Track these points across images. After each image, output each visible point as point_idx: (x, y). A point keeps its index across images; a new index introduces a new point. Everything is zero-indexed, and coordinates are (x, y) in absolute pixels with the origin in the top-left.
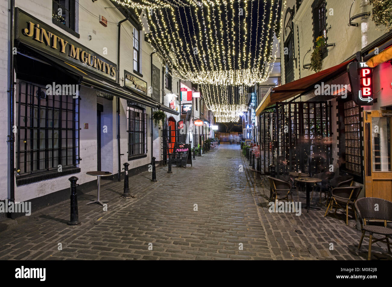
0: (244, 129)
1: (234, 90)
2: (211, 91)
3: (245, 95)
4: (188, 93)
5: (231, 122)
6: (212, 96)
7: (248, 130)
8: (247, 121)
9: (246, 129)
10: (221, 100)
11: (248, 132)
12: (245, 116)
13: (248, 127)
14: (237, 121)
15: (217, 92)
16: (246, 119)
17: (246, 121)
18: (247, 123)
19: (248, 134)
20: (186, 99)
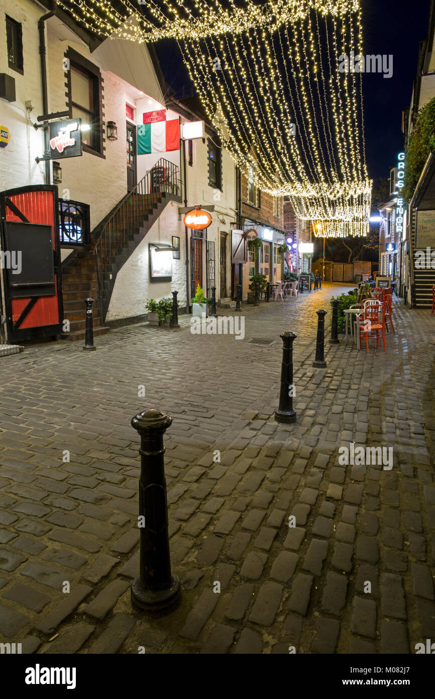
0: (382, 254)
1: (308, 95)
2: (233, 111)
3: (352, 117)
4: (169, 124)
5: (350, 236)
6: (241, 129)
7: (390, 255)
8: (389, 236)
9: (386, 253)
10: (276, 146)
11: (390, 261)
12: (386, 224)
13: (390, 248)
14: (365, 235)
15: (252, 111)
16: (387, 232)
17: (387, 236)
18: (389, 239)
19: (391, 265)
20: (163, 147)
